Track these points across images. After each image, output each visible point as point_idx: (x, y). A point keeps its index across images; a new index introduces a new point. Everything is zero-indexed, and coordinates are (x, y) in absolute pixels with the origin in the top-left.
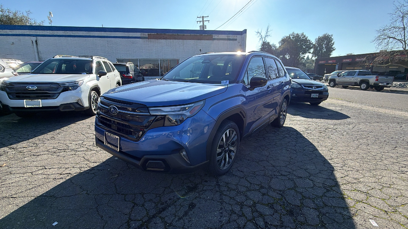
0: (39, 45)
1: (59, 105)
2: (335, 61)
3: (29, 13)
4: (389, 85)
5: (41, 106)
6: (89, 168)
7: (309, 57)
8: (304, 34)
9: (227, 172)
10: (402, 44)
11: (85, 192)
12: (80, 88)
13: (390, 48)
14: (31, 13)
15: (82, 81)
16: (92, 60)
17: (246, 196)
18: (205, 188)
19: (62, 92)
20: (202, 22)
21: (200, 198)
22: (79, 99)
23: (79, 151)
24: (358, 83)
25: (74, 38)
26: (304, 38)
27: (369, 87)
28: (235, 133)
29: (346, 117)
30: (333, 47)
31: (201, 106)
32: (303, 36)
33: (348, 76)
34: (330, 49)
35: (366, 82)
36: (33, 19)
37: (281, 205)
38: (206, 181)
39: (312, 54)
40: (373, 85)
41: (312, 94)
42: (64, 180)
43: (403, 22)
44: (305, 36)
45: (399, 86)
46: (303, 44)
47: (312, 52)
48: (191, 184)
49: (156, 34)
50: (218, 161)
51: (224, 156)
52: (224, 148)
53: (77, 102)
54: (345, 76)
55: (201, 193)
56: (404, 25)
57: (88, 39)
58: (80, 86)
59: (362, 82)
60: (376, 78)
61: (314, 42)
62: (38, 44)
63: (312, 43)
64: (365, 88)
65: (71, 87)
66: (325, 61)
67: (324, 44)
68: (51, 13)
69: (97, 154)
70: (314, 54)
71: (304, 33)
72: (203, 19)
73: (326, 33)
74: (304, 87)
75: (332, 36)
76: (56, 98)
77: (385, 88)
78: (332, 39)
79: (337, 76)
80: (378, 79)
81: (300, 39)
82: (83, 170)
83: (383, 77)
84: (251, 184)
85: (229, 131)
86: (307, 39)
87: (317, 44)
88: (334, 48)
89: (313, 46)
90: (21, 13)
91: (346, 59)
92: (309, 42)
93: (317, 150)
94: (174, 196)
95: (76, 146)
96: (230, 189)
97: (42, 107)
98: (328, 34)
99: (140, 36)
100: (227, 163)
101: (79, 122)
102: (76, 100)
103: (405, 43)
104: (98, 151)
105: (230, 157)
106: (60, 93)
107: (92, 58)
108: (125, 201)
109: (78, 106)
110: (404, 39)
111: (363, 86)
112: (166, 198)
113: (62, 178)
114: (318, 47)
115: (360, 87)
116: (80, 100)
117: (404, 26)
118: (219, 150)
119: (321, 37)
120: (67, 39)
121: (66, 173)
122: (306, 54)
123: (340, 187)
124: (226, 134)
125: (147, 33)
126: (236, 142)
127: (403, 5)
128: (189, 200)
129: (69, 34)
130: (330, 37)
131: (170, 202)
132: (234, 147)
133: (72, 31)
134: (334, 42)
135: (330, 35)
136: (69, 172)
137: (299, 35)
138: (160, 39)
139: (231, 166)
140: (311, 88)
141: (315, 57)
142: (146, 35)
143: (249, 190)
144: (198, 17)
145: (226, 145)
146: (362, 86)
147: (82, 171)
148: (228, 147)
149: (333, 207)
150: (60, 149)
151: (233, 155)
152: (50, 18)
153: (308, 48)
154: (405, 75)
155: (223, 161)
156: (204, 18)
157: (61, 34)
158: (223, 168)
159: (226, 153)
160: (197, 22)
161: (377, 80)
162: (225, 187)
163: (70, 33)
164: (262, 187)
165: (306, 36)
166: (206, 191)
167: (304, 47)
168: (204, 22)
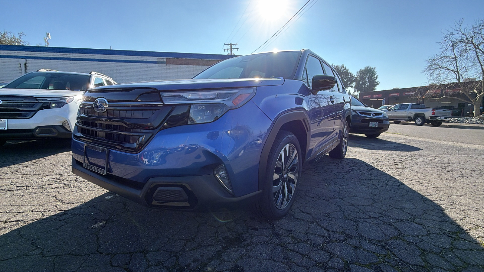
0: (28, 69)
1: (33, 127)
2: (381, 96)
3: (21, 35)
4: (447, 120)
5: (6, 129)
6: (58, 212)
7: (351, 92)
8: (344, 67)
9: (286, 215)
10: (455, 75)
11: (37, 252)
12: (68, 107)
13: (443, 79)
14: (24, 35)
15: (72, 98)
16: (91, 75)
17: (327, 251)
18: (254, 240)
19: (40, 110)
20: (230, 50)
21: (250, 257)
22: (65, 120)
23: (49, 188)
24: (412, 117)
25: (74, 61)
26: (345, 71)
27: (425, 122)
28: (296, 152)
29: (418, 149)
30: (376, 81)
31: (249, 95)
32: (343, 68)
33: (400, 109)
34: (374, 83)
35: (421, 116)
36: (26, 42)
37: (392, 266)
38: (255, 229)
39: (354, 88)
40: (429, 119)
41: (370, 123)
42: (8, 231)
43: (454, 52)
44: (345, 68)
45: (458, 121)
46: (344, 76)
47: (354, 87)
48: (231, 234)
49: (176, 58)
50: (275, 193)
51: (282, 187)
52: (282, 174)
53: (62, 125)
54: (396, 110)
55: (249, 248)
56: (455, 54)
57: (92, 63)
58: (67, 103)
59: (417, 116)
60: (433, 112)
61: (356, 75)
62: (27, 67)
63: (353, 76)
64: (421, 124)
65: (54, 103)
66: (370, 96)
67: (367, 78)
68: (48, 34)
69: (78, 191)
70: (357, 88)
71: (344, 65)
72: (231, 47)
73: (368, 66)
74: (360, 115)
75: (375, 69)
76: (30, 118)
77: (443, 124)
78: (375, 72)
79: (388, 110)
80: (434, 112)
81: (340, 71)
82: (47, 214)
83: (439, 110)
84: (329, 231)
85: (289, 147)
86: (348, 72)
87: (358, 78)
88: (378, 82)
89: (354, 80)
90: (12, 34)
91: (393, 93)
92: (350, 75)
93: (403, 184)
94: (202, 254)
95: (49, 181)
96: (296, 241)
97: (8, 130)
98: (370, 66)
99: (156, 61)
100: (285, 199)
101: (62, 153)
102: (60, 122)
103: (459, 74)
104: (81, 188)
105: (290, 191)
106: (36, 111)
107: (90, 73)
108: (112, 265)
109: (64, 131)
110: (457, 69)
111: (419, 121)
112: (188, 258)
113: (5, 228)
114: (360, 81)
115: (414, 122)
116: (66, 122)
117: (455, 56)
118: (276, 176)
119: (363, 70)
120: (66, 62)
121: (16, 220)
122: (348, 88)
123: (469, 233)
124: (285, 150)
125: (165, 58)
126: (297, 168)
127: (452, 33)
128: (229, 261)
129: (69, 57)
130: (372, 70)
131: (195, 267)
132: (294, 174)
133: (72, 53)
134: (377, 76)
135: (372, 68)
136: (21, 219)
137: (338, 67)
138: (181, 64)
139: (291, 205)
140: (369, 115)
141: (358, 92)
142: (164, 59)
143: (329, 242)
144: (225, 45)
145: (285, 170)
146: (417, 121)
147: (45, 217)
148: (287, 173)
149: (481, 266)
150: (20, 186)
151: (293, 187)
152: (46, 40)
153: (349, 81)
154: (459, 110)
155: (281, 196)
156: (232, 45)
157: (58, 57)
158: (281, 207)
159: (284, 183)
160: (224, 49)
161: (434, 114)
162: (288, 238)
163: (70, 55)
164: (349, 236)
165: (347, 68)
166: (256, 244)
167: (345, 81)
168: (232, 50)
